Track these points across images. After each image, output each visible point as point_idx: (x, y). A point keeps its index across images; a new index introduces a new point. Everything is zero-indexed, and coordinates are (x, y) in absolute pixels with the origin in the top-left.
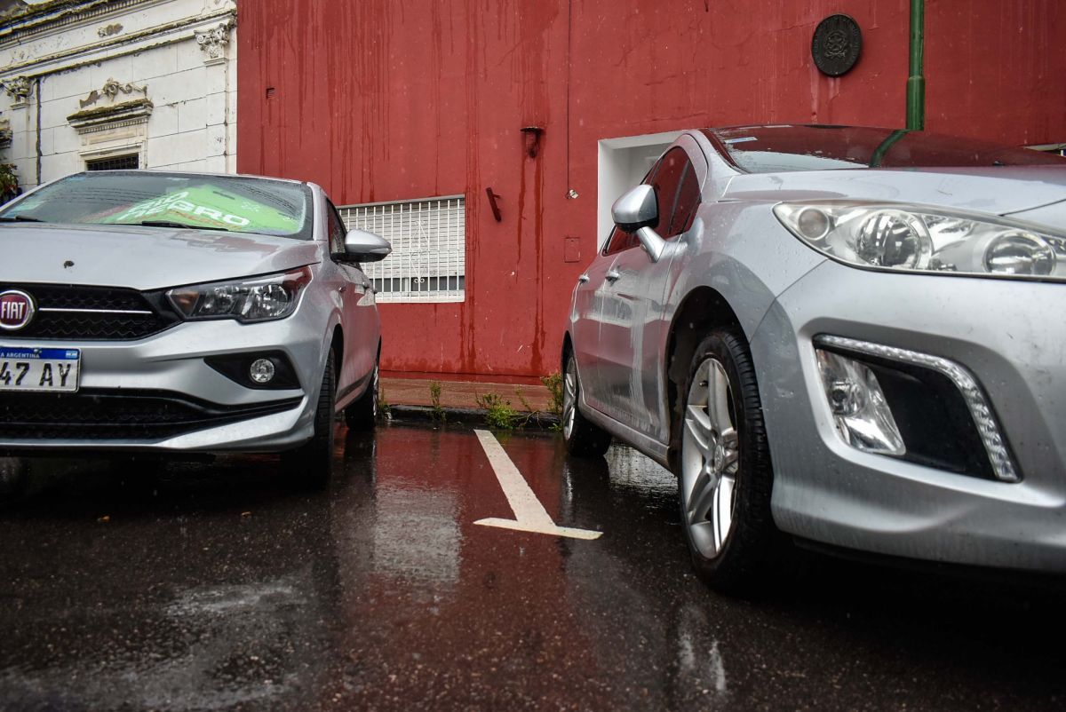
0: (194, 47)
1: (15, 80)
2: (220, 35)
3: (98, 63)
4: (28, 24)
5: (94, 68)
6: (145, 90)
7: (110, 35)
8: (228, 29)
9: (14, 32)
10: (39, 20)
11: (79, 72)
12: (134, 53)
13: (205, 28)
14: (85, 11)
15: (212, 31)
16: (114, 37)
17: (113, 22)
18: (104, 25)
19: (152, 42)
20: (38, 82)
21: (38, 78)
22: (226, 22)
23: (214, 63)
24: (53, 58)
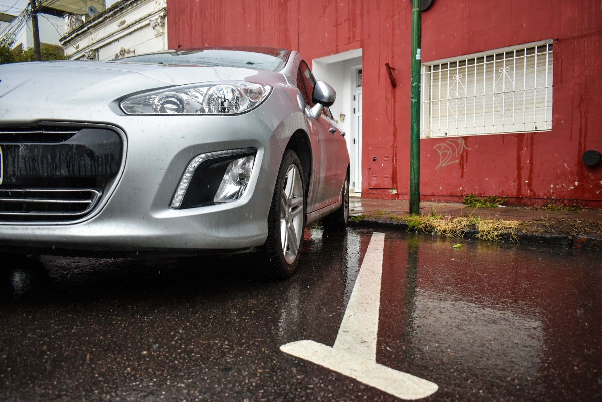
0: (150, 28)
1: (89, 51)
2: (159, 20)
3: (118, 40)
4: (93, 24)
5: (117, 42)
6: (134, 51)
7: (122, 25)
8: (162, 17)
9: (89, 28)
10: (96, 22)
11: (112, 45)
12: (130, 33)
13: (153, 18)
14: (112, 15)
15: (157, 19)
16: (124, 26)
17: (123, 19)
18: (119, 21)
19: (135, 27)
20: (98, 51)
21: (97, 50)
22: (162, 14)
23: (157, 36)
24: (102, 39)
